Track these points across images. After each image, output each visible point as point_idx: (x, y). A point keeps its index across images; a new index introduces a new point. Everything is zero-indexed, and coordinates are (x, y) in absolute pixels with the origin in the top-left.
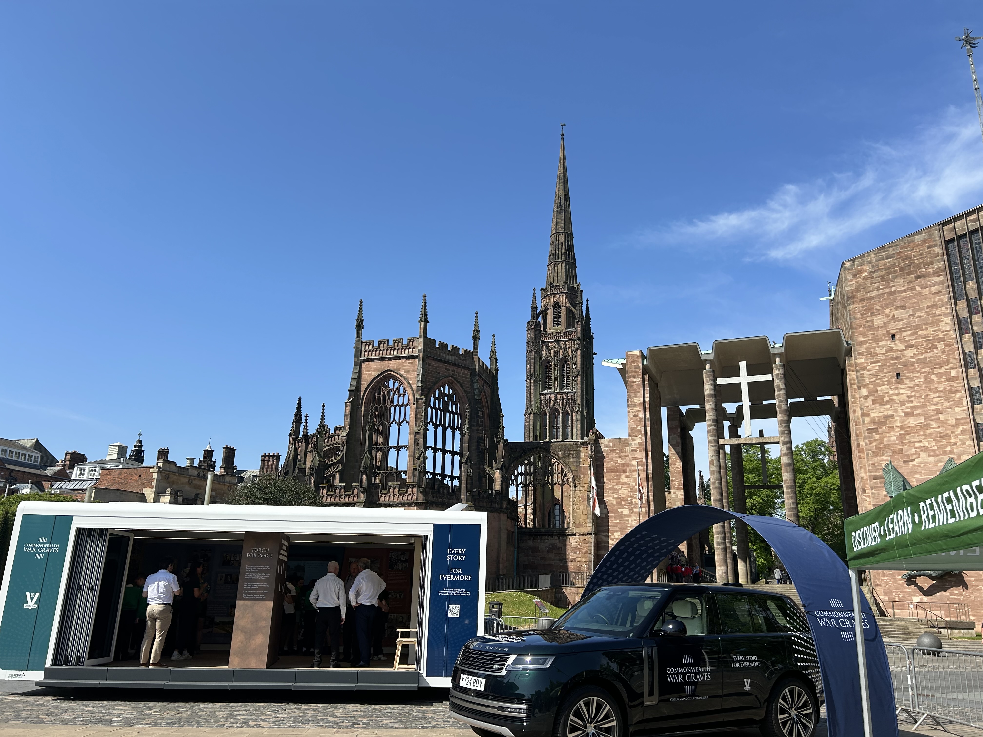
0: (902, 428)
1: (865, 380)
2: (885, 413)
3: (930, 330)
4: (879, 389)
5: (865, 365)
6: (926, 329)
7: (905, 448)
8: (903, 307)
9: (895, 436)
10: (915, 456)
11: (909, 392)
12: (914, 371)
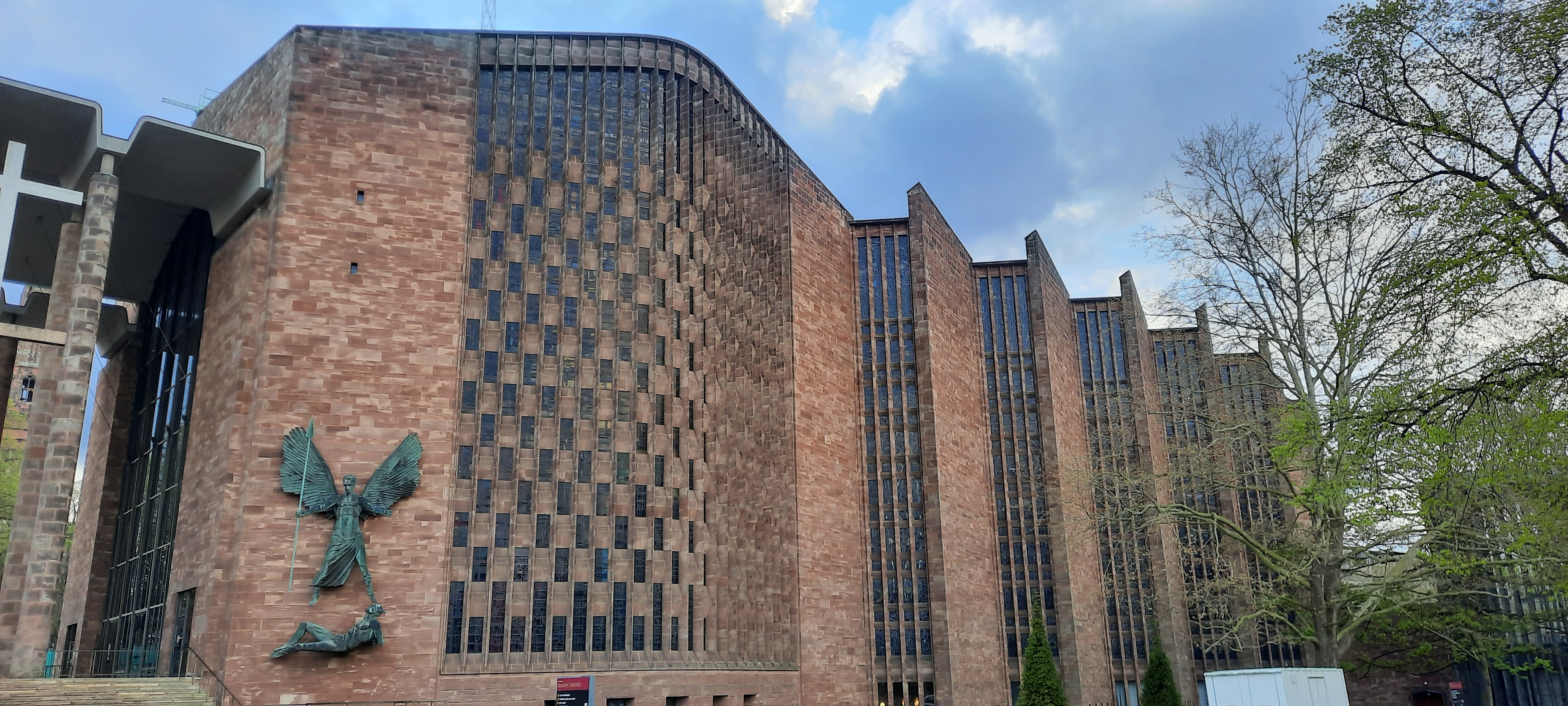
0: (338, 364)
1: (288, 260)
2: (314, 332)
3: (427, 204)
4: (313, 283)
5: (297, 232)
6: (420, 200)
7: (335, 404)
8: (389, 149)
9: (323, 377)
10: (350, 422)
11: (367, 303)
12: (384, 267)
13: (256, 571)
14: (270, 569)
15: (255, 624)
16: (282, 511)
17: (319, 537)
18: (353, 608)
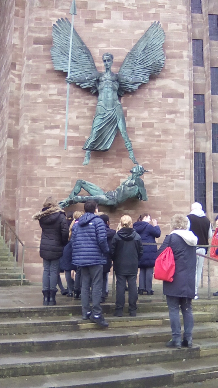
10: (103, 15)
13: (37, 137)
14: (50, 137)
15: (40, 182)
16: (55, 88)
17: (85, 110)
18: (117, 170)
